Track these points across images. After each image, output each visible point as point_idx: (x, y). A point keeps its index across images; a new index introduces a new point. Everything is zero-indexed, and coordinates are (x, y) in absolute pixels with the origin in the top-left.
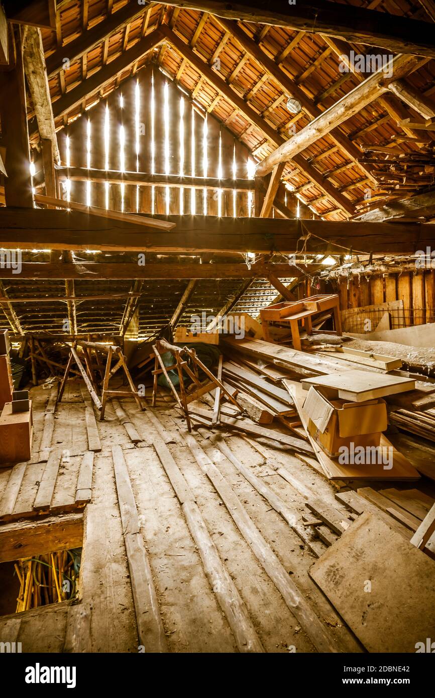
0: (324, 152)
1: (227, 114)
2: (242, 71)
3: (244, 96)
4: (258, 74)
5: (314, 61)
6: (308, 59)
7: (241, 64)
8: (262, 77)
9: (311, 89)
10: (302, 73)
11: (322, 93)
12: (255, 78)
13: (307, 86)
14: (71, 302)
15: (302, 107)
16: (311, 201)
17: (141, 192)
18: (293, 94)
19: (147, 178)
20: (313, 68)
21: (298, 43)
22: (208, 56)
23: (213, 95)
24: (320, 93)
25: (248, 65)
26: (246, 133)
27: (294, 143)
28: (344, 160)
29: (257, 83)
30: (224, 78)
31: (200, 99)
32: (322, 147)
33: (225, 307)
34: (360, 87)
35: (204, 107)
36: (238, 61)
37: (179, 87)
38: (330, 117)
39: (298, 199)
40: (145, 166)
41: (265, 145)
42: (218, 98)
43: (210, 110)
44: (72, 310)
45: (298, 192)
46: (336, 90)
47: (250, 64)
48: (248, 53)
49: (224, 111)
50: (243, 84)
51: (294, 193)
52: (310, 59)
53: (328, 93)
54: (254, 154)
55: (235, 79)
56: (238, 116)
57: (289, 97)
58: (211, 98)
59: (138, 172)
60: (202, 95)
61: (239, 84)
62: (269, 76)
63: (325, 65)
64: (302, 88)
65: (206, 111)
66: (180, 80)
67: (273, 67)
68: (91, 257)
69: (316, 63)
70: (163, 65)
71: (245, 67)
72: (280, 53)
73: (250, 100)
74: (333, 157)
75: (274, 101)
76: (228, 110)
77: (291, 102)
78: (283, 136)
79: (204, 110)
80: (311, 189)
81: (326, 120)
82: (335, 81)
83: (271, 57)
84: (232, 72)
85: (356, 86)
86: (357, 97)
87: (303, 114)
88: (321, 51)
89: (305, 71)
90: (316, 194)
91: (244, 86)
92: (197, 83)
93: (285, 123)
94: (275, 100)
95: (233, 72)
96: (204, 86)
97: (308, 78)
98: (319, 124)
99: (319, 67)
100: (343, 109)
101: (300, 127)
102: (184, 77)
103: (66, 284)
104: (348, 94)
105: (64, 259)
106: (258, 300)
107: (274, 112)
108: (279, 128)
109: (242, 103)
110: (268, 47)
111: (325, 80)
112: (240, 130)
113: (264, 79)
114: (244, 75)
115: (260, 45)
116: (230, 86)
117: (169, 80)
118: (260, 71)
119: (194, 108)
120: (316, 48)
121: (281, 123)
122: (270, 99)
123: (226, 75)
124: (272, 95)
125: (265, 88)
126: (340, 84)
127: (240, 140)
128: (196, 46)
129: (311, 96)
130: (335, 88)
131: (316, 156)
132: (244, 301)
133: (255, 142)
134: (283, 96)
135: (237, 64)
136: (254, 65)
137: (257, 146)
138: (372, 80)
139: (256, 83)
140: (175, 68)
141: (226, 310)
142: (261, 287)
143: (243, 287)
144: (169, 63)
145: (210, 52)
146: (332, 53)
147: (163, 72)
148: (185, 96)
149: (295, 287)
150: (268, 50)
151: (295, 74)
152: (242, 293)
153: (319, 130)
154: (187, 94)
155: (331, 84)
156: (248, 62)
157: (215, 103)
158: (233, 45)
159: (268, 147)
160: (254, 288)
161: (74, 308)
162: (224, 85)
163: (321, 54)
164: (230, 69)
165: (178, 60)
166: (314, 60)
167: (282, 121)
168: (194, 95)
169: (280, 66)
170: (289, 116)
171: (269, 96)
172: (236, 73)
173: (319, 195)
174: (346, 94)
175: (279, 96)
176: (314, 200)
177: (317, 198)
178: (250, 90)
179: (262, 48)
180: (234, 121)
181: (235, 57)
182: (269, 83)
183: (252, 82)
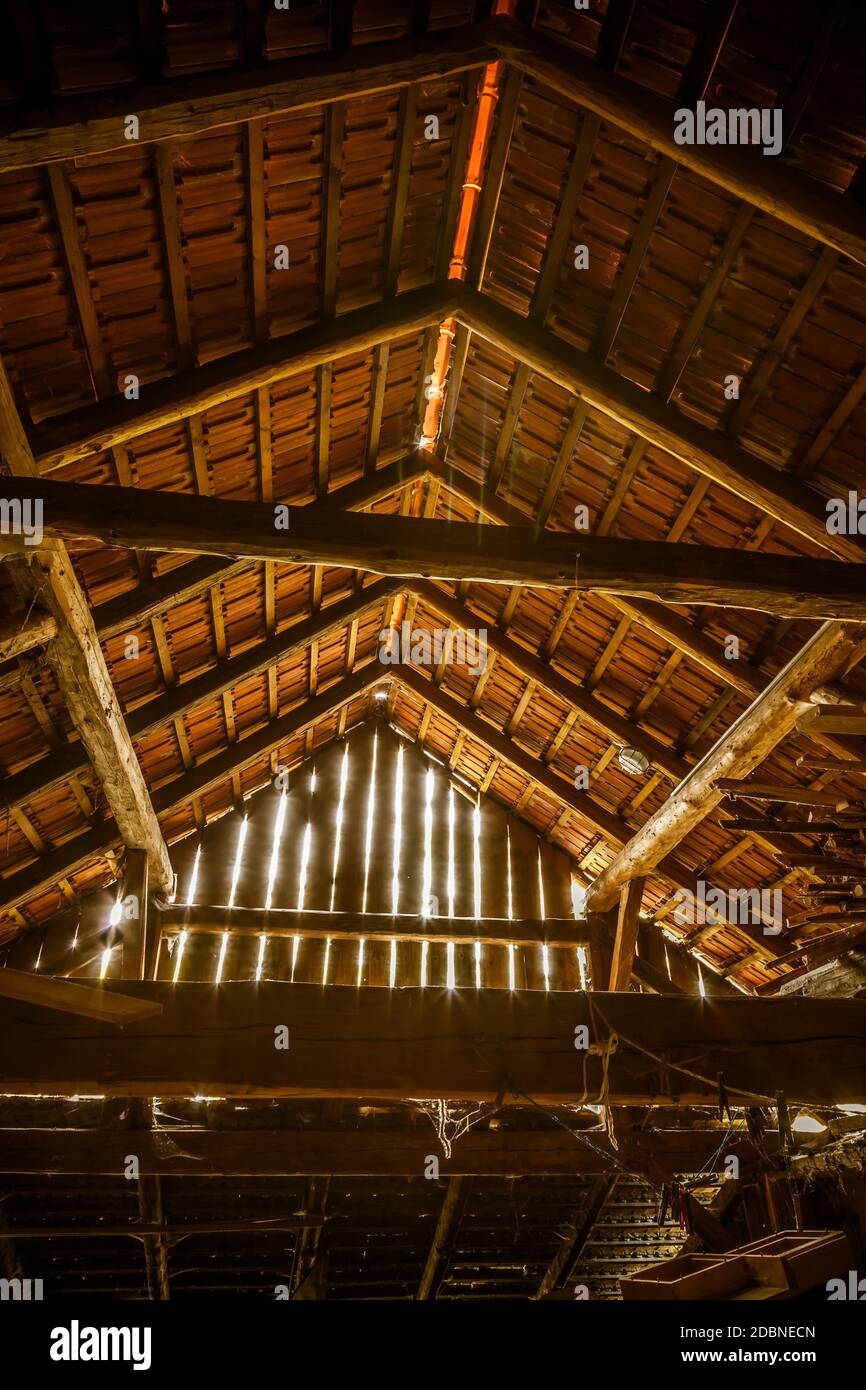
0: (725, 851)
1: (518, 792)
2: (529, 711)
3: (542, 757)
4: (559, 713)
5: (655, 678)
6: (643, 677)
7: (526, 700)
8: (566, 717)
9: (662, 728)
10: (639, 702)
11: (687, 734)
12: (555, 721)
13: (652, 722)
14: (152, 1240)
15: (650, 761)
16: (727, 965)
17: (335, 954)
18: (628, 740)
19: (349, 921)
20: (656, 690)
21: (618, 651)
22: (467, 695)
23: (486, 760)
24: (684, 734)
25: (538, 701)
26: (559, 826)
27: (650, 834)
28: (776, 868)
29: (560, 729)
30: (500, 728)
31: (464, 770)
32: (719, 841)
33: (555, 1262)
34: (754, 709)
35: (474, 784)
36: (519, 696)
37: (425, 752)
38: (710, 774)
39: (696, 961)
40: (348, 898)
41: (600, 846)
42: (495, 765)
43: (484, 787)
44: (155, 1265)
45: (693, 944)
46: (712, 724)
47: (541, 698)
48: (533, 680)
49: (510, 787)
50: (537, 735)
51: (683, 947)
52: (648, 675)
53: (698, 731)
54: (584, 865)
55: (519, 727)
56: (538, 793)
57: (620, 745)
58: (484, 766)
59: (331, 911)
60: (467, 762)
61: (528, 735)
62: (576, 714)
63: (676, 681)
64: (646, 729)
65: (478, 789)
66: (426, 740)
67: (582, 697)
68: (201, 1115)
69: (660, 680)
70: (395, 718)
71: (532, 704)
72: (590, 672)
73: (554, 762)
74: (749, 861)
75: (599, 759)
76: (519, 785)
77: (626, 755)
78: (631, 825)
79: (474, 789)
80: (720, 937)
81: (704, 781)
82: (707, 709)
83: (576, 681)
84: (511, 716)
85: (745, 709)
86: (752, 728)
87: (659, 777)
88: (663, 658)
89: (643, 697)
90: (737, 949)
91: (538, 738)
92: (455, 742)
93: (629, 799)
94: (599, 757)
95: (513, 715)
96: (467, 746)
97: (650, 708)
98: (692, 790)
99: (668, 686)
100: (730, 755)
101: (657, 801)
102: (432, 735)
103: (140, 1188)
104: (733, 726)
105: (131, 1117)
106: (645, 1238)
107: (603, 780)
108: (620, 810)
109: (539, 769)
110: (567, 665)
111: (687, 711)
112: (547, 821)
113: (571, 720)
114: (534, 718)
115: (551, 664)
116: (513, 740)
117: (407, 743)
118: (562, 707)
119: (453, 785)
120: (654, 656)
121: (623, 800)
122: (591, 756)
123: (503, 722)
124: (593, 748)
125: (577, 736)
126: (717, 713)
127: (550, 840)
128: (445, 682)
129: (667, 742)
130: (709, 721)
131: (711, 862)
132: (605, 1242)
133: (582, 844)
134: (612, 747)
135: (518, 701)
136: (548, 699)
137: (586, 850)
138: (773, 693)
139: (557, 730)
140: (416, 722)
141: (558, 1272)
142: (644, 1200)
143: (592, 1201)
144: (406, 714)
145: (469, 687)
146: (685, 660)
147: (397, 731)
148: (436, 766)
149: (736, 1201)
150: (565, 669)
151: (627, 705)
152: (591, 1221)
153: (695, 803)
154: (441, 763)
155: (701, 714)
156: (537, 695)
157: (491, 773)
158: (507, 671)
159: (607, 849)
160: (625, 1203)
161: (162, 1256)
162: (502, 741)
163: (664, 663)
164: (509, 712)
165: (419, 708)
166: (655, 675)
167: (623, 796)
168: (453, 762)
169: (596, 694)
170: (634, 784)
171: (589, 752)
172: (519, 715)
173: (742, 951)
174: (729, 726)
175: (607, 749)
176: (735, 962)
177: (740, 959)
178: (550, 743)
179: (557, 668)
180: (532, 804)
181: (513, 689)
182: (581, 726)
183: (552, 728)
